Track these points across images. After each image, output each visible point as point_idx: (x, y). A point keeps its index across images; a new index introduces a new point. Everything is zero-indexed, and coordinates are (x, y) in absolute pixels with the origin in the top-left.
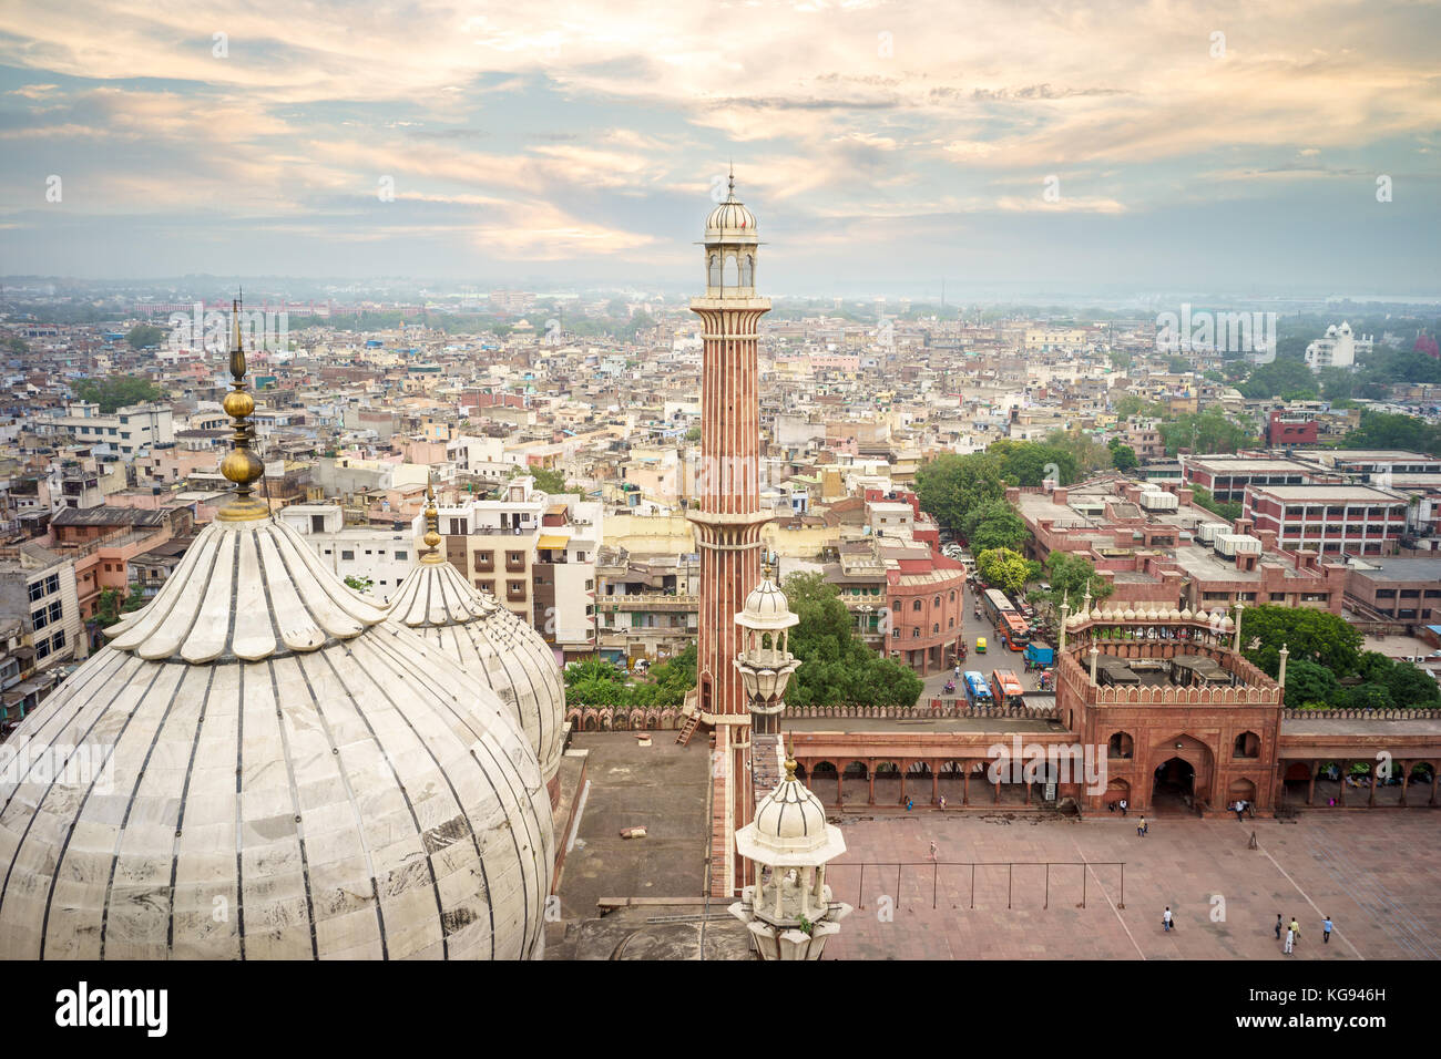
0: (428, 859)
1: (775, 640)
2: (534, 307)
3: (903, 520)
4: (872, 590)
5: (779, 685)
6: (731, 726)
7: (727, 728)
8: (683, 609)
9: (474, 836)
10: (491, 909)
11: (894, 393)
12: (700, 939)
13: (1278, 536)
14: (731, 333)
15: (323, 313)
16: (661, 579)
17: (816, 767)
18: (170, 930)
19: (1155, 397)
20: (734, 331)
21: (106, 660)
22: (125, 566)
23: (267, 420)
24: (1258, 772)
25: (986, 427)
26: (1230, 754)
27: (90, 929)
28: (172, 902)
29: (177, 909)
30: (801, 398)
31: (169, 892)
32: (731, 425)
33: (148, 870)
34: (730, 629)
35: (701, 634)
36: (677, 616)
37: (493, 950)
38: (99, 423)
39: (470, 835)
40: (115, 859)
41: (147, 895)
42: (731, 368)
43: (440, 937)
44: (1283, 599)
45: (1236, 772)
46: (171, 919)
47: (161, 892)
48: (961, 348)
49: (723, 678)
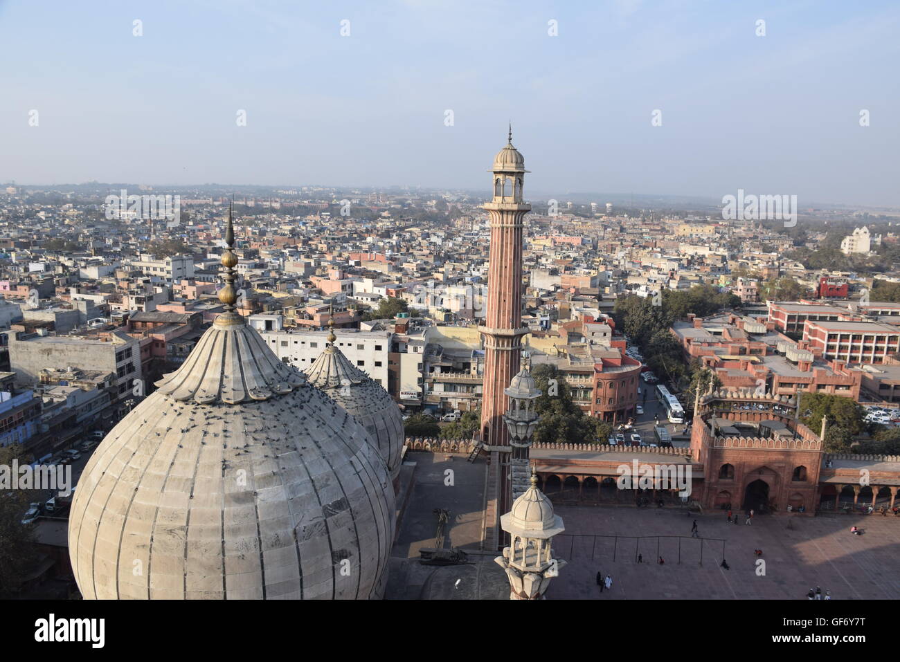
0: (325, 521)
1: (527, 404)
2: (394, 204)
3: (605, 335)
4: (585, 375)
5: (529, 431)
6: (500, 453)
7: (498, 454)
8: (474, 383)
9: (351, 510)
10: (359, 550)
11: (602, 259)
12: (477, 574)
13: (823, 350)
14: (507, 223)
15: (276, 205)
16: (462, 364)
17: (548, 478)
18: (186, 550)
19: (754, 267)
20: (509, 223)
21: (156, 398)
22: (166, 344)
23: (243, 265)
24: (806, 490)
25: (655, 281)
26: (791, 478)
27: (144, 546)
28: (187, 534)
29: (189, 539)
30: (547, 260)
31: (185, 529)
32: (506, 277)
33: (174, 516)
34: (501, 397)
35: (484, 398)
36: (470, 386)
37: (360, 573)
38: (155, 265)
39: (349, 509)
40: (157, 509)
41: (174, 530)
42: (507, 243)
43: (331, 565)
44: (824, 388)
45: (794, 489)
46: (186, 543)
47: (182, 529)
48: (642, 234)
49: (496, 424)
